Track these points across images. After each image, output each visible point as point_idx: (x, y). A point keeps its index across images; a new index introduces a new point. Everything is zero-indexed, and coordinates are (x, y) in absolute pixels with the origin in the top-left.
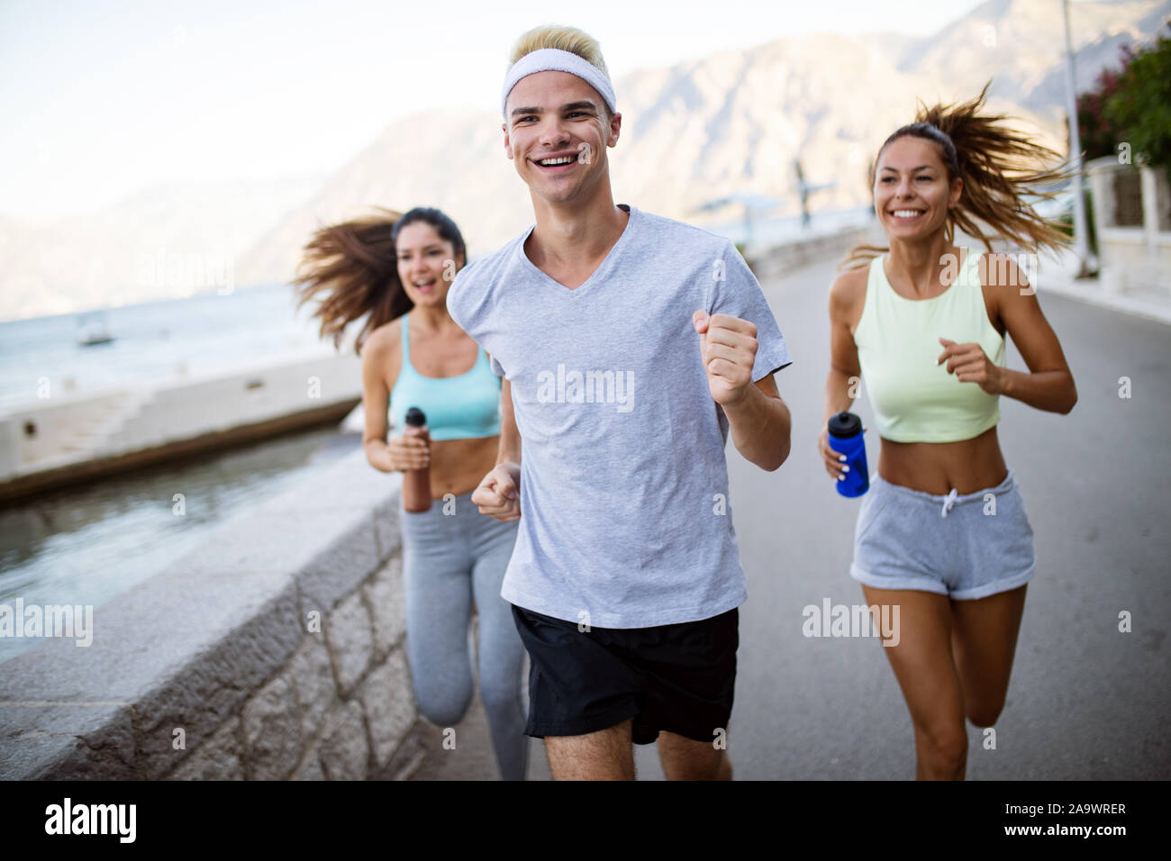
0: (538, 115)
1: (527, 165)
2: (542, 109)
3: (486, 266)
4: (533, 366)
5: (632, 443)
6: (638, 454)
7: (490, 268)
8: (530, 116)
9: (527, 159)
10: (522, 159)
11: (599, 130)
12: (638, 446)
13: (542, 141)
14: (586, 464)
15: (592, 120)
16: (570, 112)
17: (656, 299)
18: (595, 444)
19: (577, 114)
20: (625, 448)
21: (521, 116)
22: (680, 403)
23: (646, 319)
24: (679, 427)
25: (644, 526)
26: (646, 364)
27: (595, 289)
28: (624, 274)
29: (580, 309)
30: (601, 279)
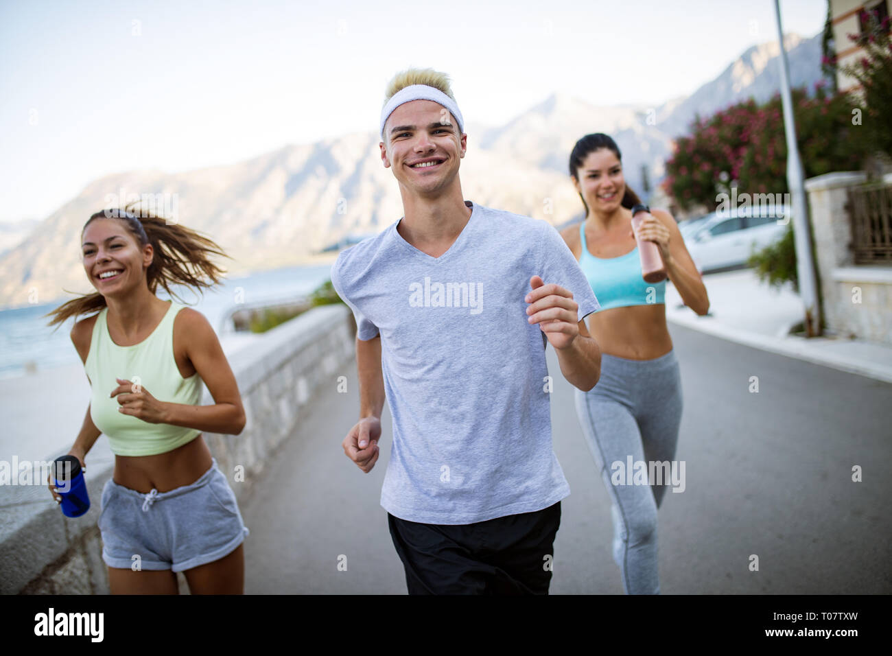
0: (412, 131)
1: (403, 169)
2: (415, 127)
3: (364, 247)
4: (408, 317)
5: (487, 372)
6: (491, 381)
7: (367, 249)
8: (406, 133)
9: (404, 164)
10: (399, 164)
11: (456, 142)
12: (491, 375)
13: (416, 149)
14: (452, 391)
15: (451, 136)
16: (435, 129)
17: (501, 262)
18: (457, 375)
19: (441, 131)
20: (481, 377)
21: (399, 133)
22: (518, 341)
23: (494, 277)
24: (519, 359)
25: (496, 438)
26: (496, 310)
27: (454, 257)
28: (475, 245)
29: (444, 272)
30: (459, 249)
